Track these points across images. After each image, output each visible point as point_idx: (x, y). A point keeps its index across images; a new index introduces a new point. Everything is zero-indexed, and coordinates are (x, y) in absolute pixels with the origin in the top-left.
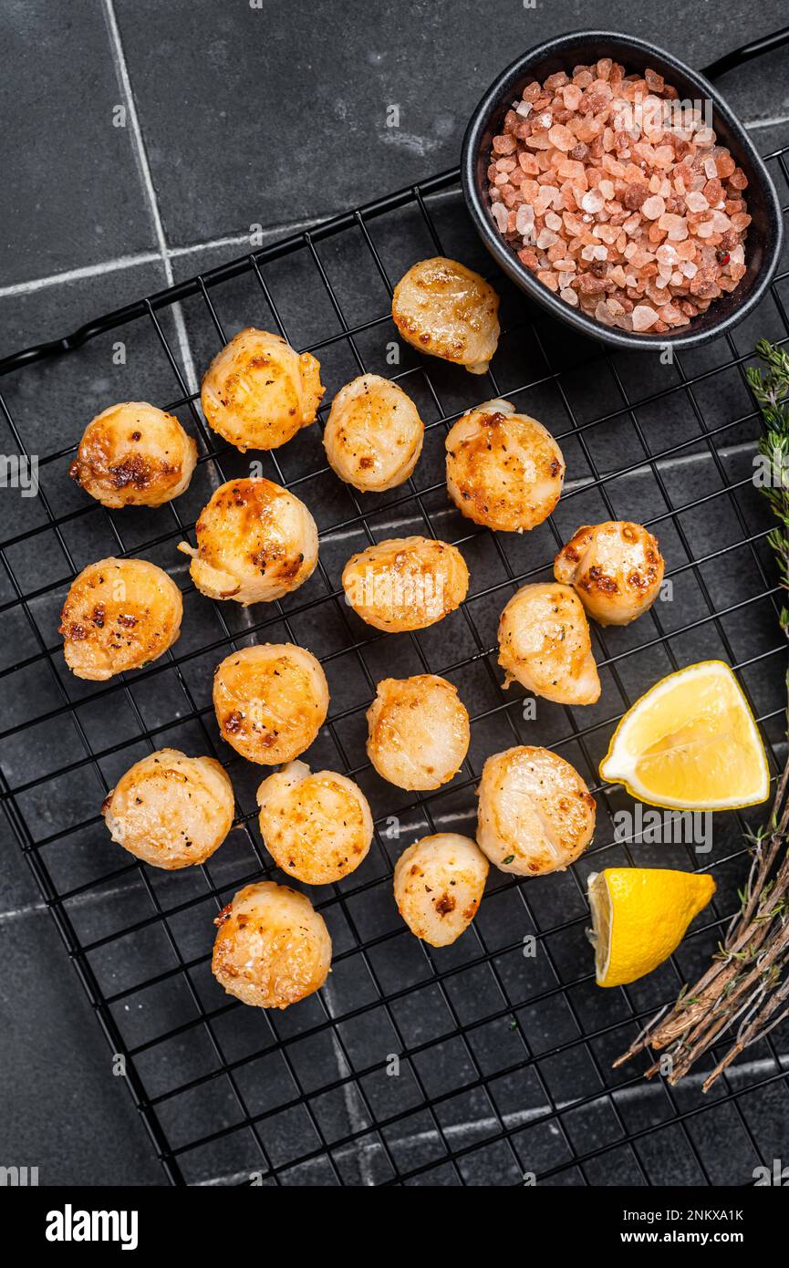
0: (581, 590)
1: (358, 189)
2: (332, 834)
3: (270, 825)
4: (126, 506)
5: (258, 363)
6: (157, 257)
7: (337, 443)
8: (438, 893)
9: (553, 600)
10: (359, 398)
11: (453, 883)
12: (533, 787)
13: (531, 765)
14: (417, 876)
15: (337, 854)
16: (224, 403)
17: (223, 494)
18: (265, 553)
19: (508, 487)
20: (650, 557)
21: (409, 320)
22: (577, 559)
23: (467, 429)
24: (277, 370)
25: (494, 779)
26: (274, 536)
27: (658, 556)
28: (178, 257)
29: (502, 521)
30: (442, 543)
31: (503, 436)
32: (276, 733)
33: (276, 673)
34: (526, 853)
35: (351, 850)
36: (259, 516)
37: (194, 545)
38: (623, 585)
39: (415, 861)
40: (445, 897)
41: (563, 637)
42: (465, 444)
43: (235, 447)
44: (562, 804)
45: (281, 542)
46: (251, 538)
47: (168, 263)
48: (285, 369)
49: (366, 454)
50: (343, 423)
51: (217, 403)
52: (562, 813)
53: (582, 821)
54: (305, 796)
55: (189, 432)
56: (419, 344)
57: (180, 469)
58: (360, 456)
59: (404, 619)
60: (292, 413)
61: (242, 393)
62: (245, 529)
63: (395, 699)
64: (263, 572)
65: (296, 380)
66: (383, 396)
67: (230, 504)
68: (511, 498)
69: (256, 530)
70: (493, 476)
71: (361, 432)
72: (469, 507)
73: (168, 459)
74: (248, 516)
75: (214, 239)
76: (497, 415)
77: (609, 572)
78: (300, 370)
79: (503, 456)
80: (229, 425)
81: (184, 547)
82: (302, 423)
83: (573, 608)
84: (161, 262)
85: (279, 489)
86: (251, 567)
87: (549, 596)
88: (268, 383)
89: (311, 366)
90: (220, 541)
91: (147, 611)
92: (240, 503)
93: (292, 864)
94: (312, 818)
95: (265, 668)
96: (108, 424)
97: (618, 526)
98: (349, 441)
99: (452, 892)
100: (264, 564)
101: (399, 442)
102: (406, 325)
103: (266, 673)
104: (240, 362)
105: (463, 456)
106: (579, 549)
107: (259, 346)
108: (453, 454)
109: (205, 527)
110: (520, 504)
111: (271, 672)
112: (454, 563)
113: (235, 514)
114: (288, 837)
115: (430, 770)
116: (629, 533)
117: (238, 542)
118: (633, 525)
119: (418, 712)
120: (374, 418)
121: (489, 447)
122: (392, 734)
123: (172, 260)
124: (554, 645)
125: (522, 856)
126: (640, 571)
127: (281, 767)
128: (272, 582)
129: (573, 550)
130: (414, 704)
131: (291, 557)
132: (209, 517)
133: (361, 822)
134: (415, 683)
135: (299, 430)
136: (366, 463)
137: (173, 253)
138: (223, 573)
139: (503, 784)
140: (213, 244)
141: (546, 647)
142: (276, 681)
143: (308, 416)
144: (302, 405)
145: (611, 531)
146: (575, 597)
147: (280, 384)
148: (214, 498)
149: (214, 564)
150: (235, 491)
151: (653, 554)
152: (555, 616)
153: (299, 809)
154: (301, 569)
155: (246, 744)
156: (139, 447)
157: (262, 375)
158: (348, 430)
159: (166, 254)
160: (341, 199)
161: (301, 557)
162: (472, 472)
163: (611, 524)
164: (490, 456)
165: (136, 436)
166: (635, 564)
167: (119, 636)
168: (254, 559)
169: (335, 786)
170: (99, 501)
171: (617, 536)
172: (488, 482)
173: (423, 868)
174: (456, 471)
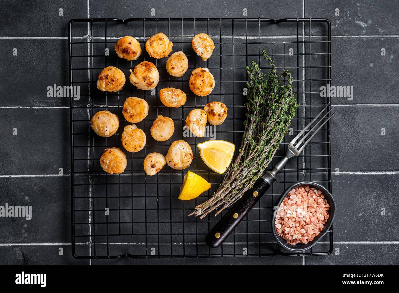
0: (208, 114)
1: (348, 31)
2: (136, 141)
3: (125, 134)
4: (123, 58)
5: (161, 39)
6: (302, 37)
7: (169, 62)
8: (153, 163)
9: (201, 112)
10: (178, 55)
11: (157, 162)
12: (181, 149)
13: (183, 144)
14: (150, 158)
15: (136, 146)
16: (150, 45)
17: (143, 63)
18: (147, 77)
19: (201, 85)
20: (225, 112)
21: (195, 44)
22: (210, 107)
23: (198, 71)
24: (164, 42)
25: (174, 144)
26: (150, 75)
27: (226, 112)
28: (307, 38)
29: (197, 92)
30: (183, 92)
31: (204, 75)
32: (134, 116)
33: (139, 103)
34: (174, 161)
35: (139, 146)
36: (149, 70)
37: (133, 71)
38: (217, 115)
39: (151, 155)
40: (154, 164)
41: (200, 121)
42: (196, 74)
43: (149, 55)
44: (186, 154)
45: (151, 77)
46: (145, 74)
47: (304, 39)
48: (166, 43)
49: (174, 66)
50: (172, 59)
51: (149, 44)
52: (185, 156)
53: (189, 161)
54: (134, 132)
55: (141, 48)
56: (195, 49)
57: (137, 53)
58: (173, 66)
59: (169, 103)
60: (164, 52)
61: (155, 44)
62: (145, 72)
63: (161, 120)
64: (145, 81)
65: (167, 46)
66: (183, 56)
67: (144, 65)
68: (200, 88)
69: (147, 72)
70: (199, 82)
71: (175, 62)
72: (191, 86)
73: (135, 51)
74: (146, 69)
75: (315, 35)
76: (205, 70)
77: (215, 112)
78: (169, 44)
79: (202, 79)
80: (150, 50)
81: (131, 70)
82: (165, 56)
83: (205, 116)
84: (303, 38)
85: (155, 67)
86: (143, 79)
87: (201, 111)
88: (161, 44)
89: (171, 45)
90: (139, 72)
91: (118, 80)
92: (146, 66)
93: (125, 144)
94: (134, 136)
95: (137, 101)
96: (125, 39)
97: (221, 103)
98: (172, 63)
99: (156, 164)
100: (145, 80)
101: (182, 67)
102: (194, 44)
103: (137, 102)
104: (157, 38)
105: (195, 76)
106: (211, 105)
107: (162, 36)
108: (193, 75)
109: (137, 68)
110: (202, 90)
111: (138, 103)
112: (184, 97)
113: (144, 68)
114: (127, 138)
115: (162, 136)
116: (222, 105)
117: (142, 73)
118: (224, 104)
119: (164, 124)
120: (179, 60)
121: (200, 76)
122: (157, 126)
123: (305, 38)
124: (198, 121)
125: (173, 161)
126: (221, 114)
127: (132, 124)
128: (146, 84)
129: (209, 105)
130: (164, 122)
131: (152, 81)
132: (139, 66)
133: (143, 141)
134: (166, 118)
135: (164, 57)
136: (173, 68)
137: (305, 37)
138: (136, 78)
139: (176, 146)
140: (314, 37)
141: (196, 121)
142: (138, 105)
143: (167, 54)
144: (166, 52)
145: (219, 104)
146: (206, 114)
147: (163, 45)
148: (141, 63)
149: (136, 76)
150: (146, 63)
151: (225, 111)
152: (201, 116)
153: (132, 134)
154: (152, 85)
155: (126, 116)
156: (130, 46)
157: (160, 42)
158: (172, 60)
159: (304, 36)
160: (344, 33)
161: (154, 82)
162: (195, 80)
163: (219, 102)
164: (200, 78)
165: (130, 43)
166: (221, 112)
167: (110, 82)
168: (144, 78)
169: (141, 132)
170: (117, 55)
171: (220, 105)
172: (197, 83)
173: (152, 157)
174: (192, 78)
